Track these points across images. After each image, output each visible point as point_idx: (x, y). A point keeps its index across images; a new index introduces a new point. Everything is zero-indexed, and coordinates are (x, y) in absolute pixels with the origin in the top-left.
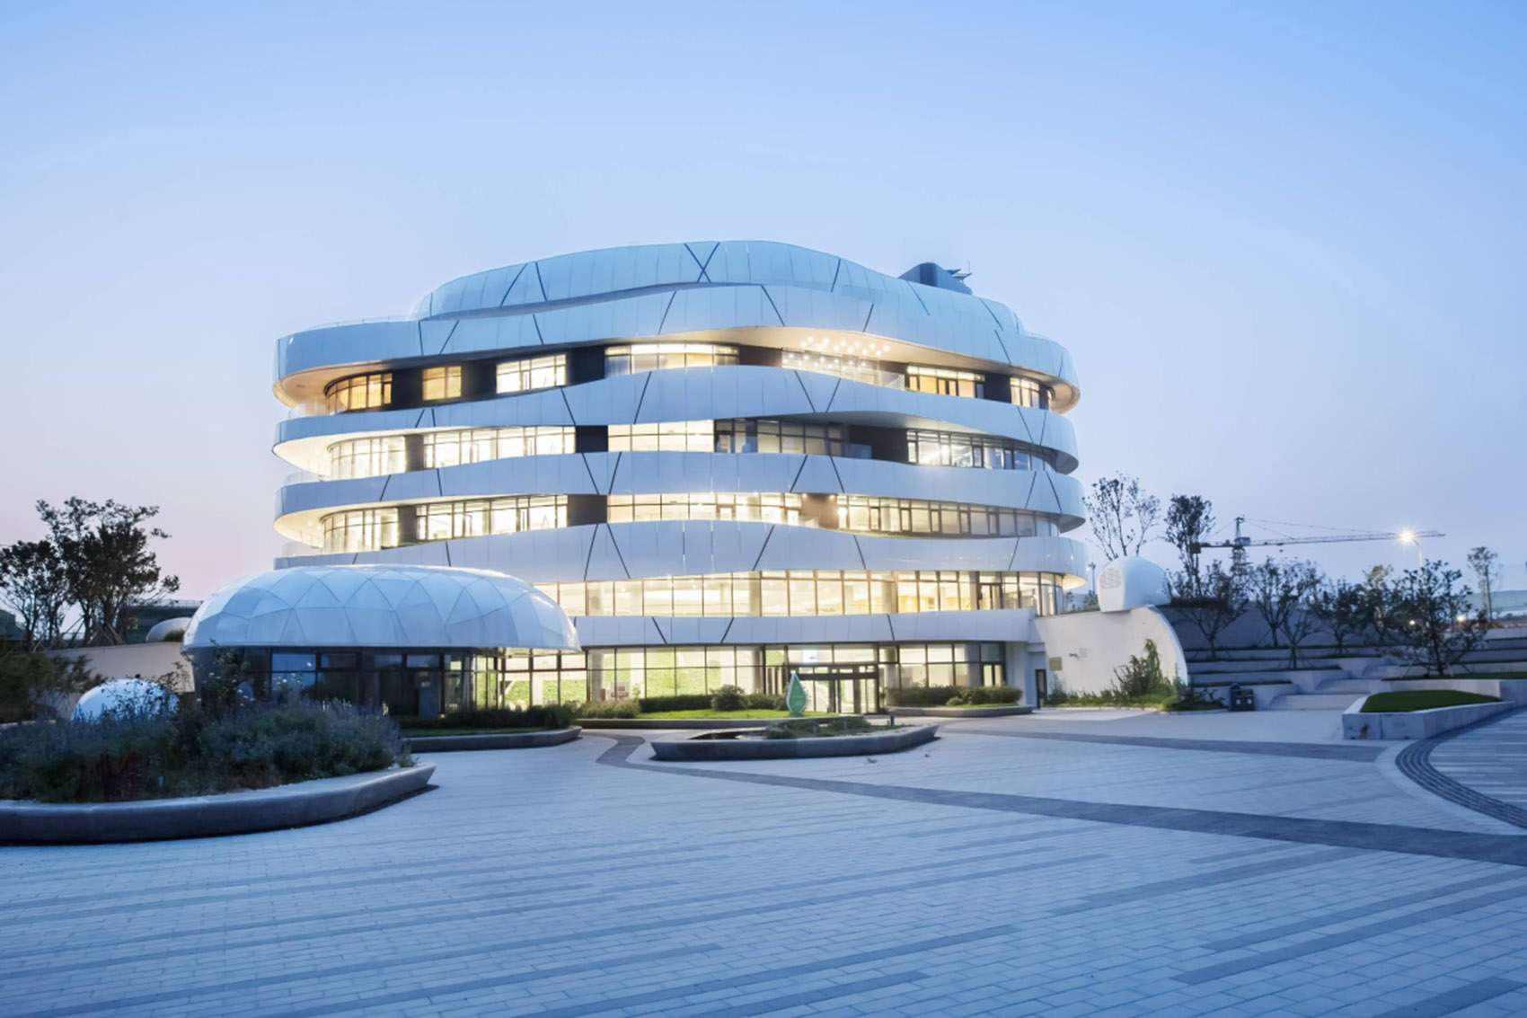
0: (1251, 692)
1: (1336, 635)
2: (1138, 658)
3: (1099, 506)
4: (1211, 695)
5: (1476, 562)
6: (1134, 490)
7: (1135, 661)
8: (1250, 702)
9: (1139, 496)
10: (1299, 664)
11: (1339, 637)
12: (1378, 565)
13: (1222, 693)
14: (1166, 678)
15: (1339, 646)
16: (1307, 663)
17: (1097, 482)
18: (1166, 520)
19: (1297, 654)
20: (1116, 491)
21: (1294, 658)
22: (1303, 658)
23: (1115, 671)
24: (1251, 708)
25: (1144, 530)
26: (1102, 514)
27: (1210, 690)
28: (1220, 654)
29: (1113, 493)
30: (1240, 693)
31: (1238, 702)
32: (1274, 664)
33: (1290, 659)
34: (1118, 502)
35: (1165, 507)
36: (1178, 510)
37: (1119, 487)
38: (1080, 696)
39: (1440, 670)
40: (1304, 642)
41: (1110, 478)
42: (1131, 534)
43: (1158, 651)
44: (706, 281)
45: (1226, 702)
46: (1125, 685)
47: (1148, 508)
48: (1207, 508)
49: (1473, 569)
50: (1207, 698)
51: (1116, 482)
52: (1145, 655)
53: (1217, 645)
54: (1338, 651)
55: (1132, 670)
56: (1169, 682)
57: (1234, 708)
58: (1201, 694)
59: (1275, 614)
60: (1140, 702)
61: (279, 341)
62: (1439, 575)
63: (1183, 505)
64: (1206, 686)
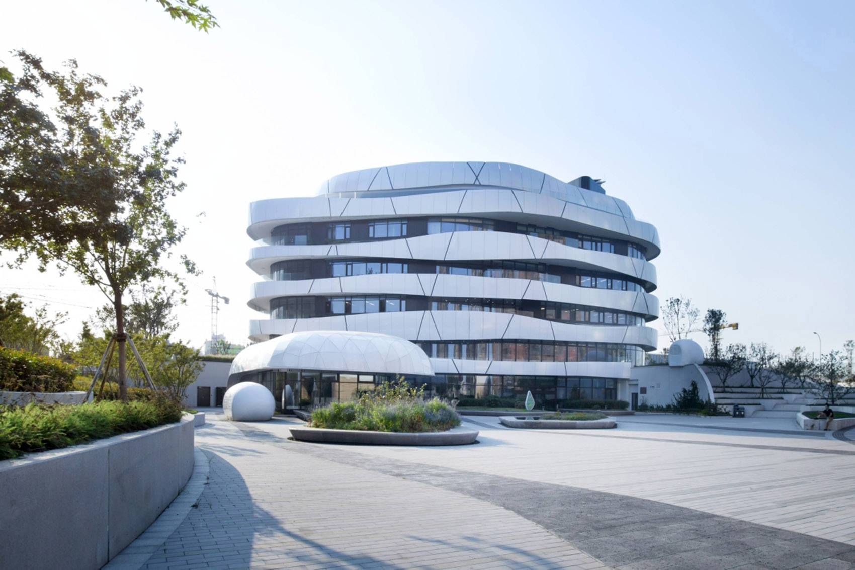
0: (744, 408)
1: (782, 383)
2: (687, 390)
3: (668, 311)
4: (725, 409)
5: (848, 347)
6: (687, 305)
7: (685, 391)
8: (743, 413)
9: (690, 307)
10: (765, 396)
11: (783, 384)
12: (798, 346)
13: (730, 409)
14: (701, 400)
15: (783, 388)
16: (769, 396)
17: (669, 299)
18: (703, 321)
19: (764, 391)
20: (678, 304)
21: (763, 393)
22: (767, 393)
23: (674, 396)
24: (743, 416)
25: (690, 325)
26: (670, 316)
27: (725, 406)
28: (727, 390)
29: (676, 306)
30: (738, 409)
31: (737, 413)
32: (753, 396)
33: (761, 393)
34: (679, 310)
35: (704, 314)
36: (710, 317)
37: (680, 303)
38: (655, 407)
39: (833, 402)
40: (769, 385)
41: (675, 298)
42: (683, 327)
43: (698, 386)
44: (478, 183)
45: (731, 413)
46: (679, 403)
47: (694, 314)
48: (724, 316)
49: (846, 351)
50: (723, 410)
51: (678, 300)
52: (691, 389)
53: (726, 385)
54: (782, 391)
55: (683, 395)
56: (703, 402)
57: (735, 416)
58: (721, 409)
59: (753, 371)
60: (687, 411)
61: (251, 204)
62: (837, 357)
63: (712, 314)
64: (723, 405)
